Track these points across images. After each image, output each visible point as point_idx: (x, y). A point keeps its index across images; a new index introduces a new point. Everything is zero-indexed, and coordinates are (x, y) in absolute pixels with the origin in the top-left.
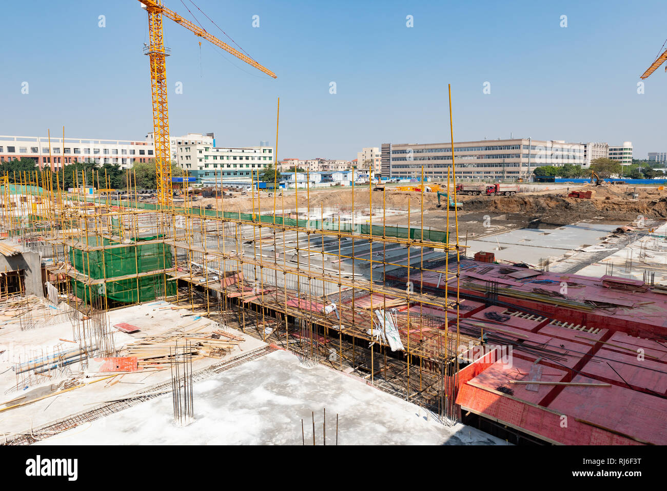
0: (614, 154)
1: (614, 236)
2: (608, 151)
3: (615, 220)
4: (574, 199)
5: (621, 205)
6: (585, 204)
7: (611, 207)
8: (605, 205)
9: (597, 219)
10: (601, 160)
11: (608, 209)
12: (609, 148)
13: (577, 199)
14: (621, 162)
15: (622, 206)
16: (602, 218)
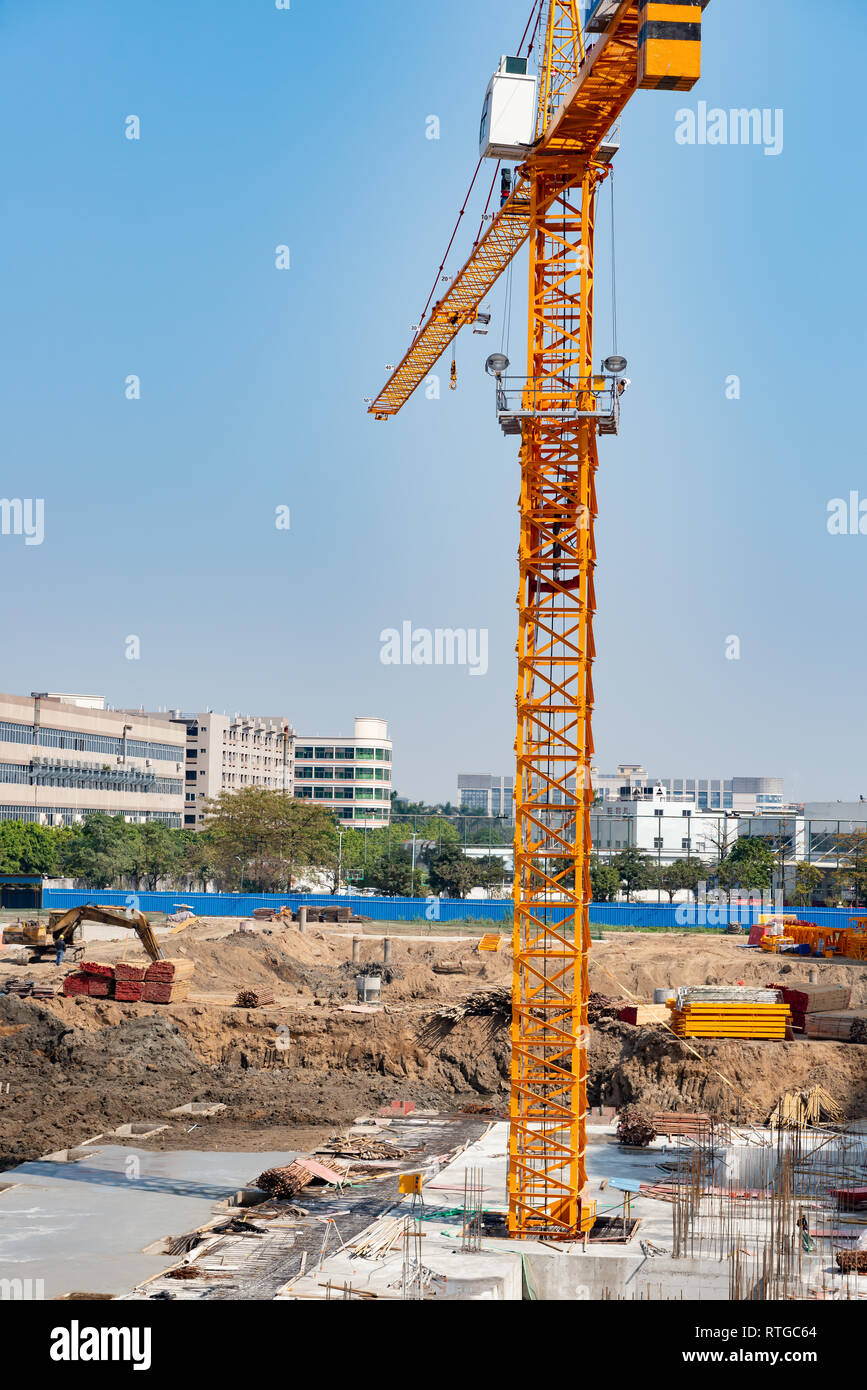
0: (321, 773)
1: (238, 1227)
2: (291, 757)
3: (272, 1120)
4: (91, 1004)
5: (307, 1034)
6: (140, 1032)
7: (262, 1045)
8: (237, 1034)
9: (190, 1119)
10: (254, 802)
11: (250, 1056)
12: (297, 742)
13: (103, 1004)
14: (347, 813)
15: (311, 1042)
16: (215, 1108)
